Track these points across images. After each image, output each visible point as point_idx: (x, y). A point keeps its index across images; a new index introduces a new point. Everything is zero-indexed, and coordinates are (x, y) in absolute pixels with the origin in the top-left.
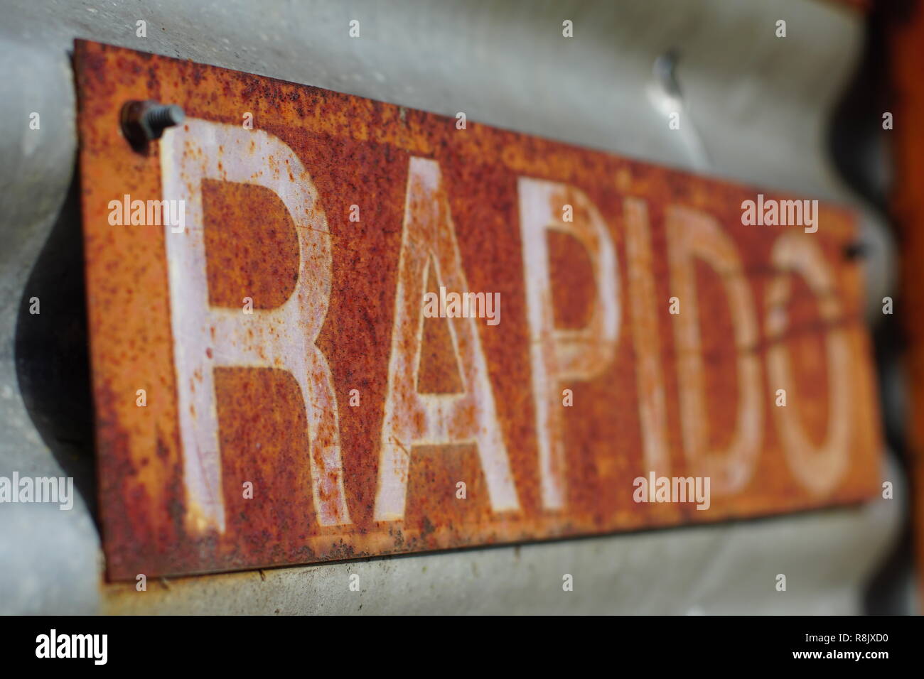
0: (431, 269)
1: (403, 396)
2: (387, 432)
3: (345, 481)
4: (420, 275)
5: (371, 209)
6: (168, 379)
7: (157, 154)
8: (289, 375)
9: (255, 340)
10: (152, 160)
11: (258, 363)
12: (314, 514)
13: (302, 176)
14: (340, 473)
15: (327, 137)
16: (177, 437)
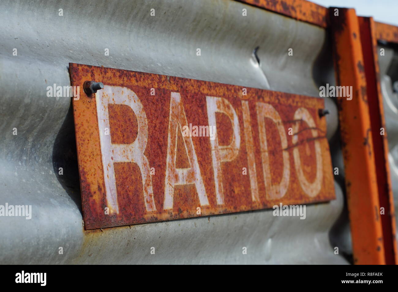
0: (179, 128)
1: (171, 169)
2: (166, 181)
3: (154, 197)
4: (175, 130)
5: (159, 110)
6: (101, 167)
7: (95, 97)
8: (136, 164)
9: (126, 154)
10: (93, 99)
11: (127, 161)
12: (145, 208)
13: (138, 101)
14: (153, 194)
15: (145, 87)
16: (104, 185)
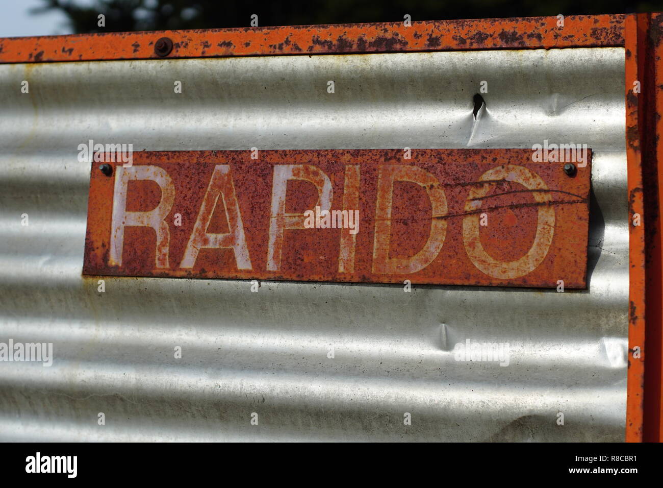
0: (220, 196)
1: (199, 234)
2: (190, 244)
3: (169, 256)
4: (214, 199)
5: (194, 182)
7: (114, 175)
8: (152, 228)
9: (141, 219)
10: (112, 177)
11: (141, 225)
12: (155, 264)
13: (166, 176)
14: (168, 254)
15: (179, 164)
16: (109, 243)
